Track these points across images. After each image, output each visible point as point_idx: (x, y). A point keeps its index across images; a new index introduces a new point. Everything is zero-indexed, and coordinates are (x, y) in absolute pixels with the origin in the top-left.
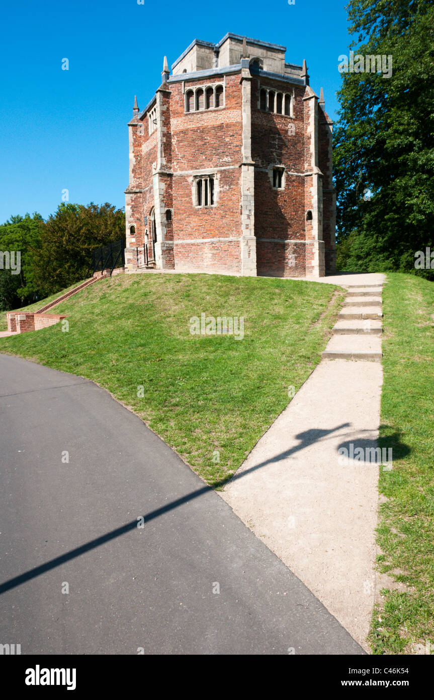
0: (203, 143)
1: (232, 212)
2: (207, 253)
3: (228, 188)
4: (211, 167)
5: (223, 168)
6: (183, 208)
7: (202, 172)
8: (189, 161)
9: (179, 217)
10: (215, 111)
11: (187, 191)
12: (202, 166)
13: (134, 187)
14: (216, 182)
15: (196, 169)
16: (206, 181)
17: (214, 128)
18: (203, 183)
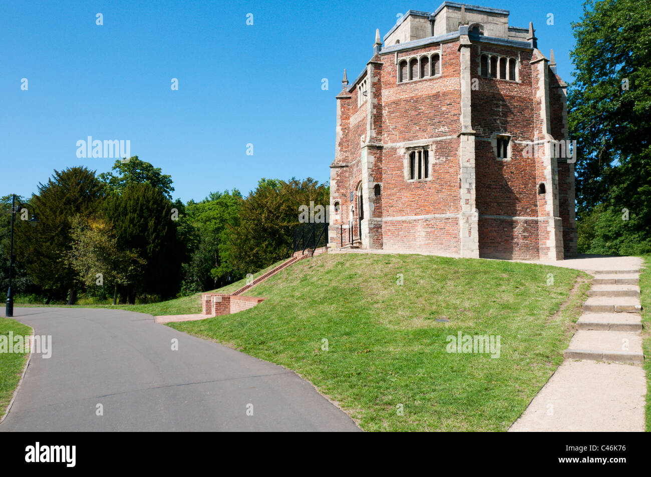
0: (417, 113)
1: (449, 186)
2: (421, 232)
3: (444, 160)
4: (426, 138)
5: (439, 139)
6: (393, 182)
7: (416, 143)
8: (401, 132)
9: (389, 192)
10: (430, 80)
11: (398, 164)
12: (415, 137)
13: (340, 161)
14: (431, 154)
15: (409, 140)
16: (420, 153)
17: (429, 97)
18: (417, 155)
